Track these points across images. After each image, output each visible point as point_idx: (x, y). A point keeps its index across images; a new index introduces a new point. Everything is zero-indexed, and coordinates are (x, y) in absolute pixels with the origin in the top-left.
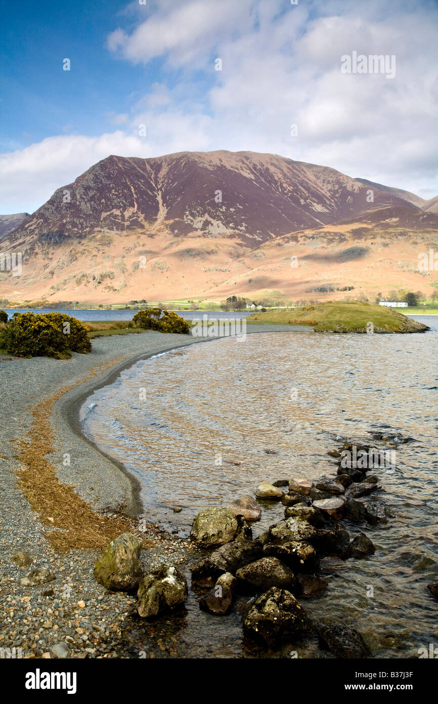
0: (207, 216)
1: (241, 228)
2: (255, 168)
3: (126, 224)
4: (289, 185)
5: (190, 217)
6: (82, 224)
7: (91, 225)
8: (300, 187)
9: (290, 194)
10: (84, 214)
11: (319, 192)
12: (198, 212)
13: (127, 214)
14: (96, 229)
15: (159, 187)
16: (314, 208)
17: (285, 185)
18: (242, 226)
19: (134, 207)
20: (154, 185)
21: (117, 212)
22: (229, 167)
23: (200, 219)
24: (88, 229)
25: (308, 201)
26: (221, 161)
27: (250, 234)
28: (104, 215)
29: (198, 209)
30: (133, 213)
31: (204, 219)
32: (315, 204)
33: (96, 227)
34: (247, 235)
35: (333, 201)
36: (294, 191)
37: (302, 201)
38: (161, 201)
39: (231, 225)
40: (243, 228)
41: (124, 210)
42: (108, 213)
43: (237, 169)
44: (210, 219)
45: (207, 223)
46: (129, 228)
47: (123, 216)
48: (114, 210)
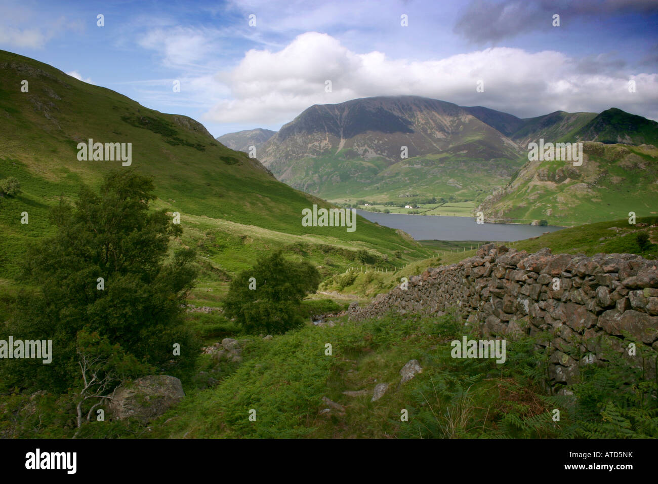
0: (366, 146)
1: (383, 154)
2: (403, 108)
3: (322, 151)
4: (423, 120)
5: (357, 147)
6: (298, 151)
7: (303, 152)
8: (430, 120)
9: (422, 126)
10: (299, 145)
11: (442, 123)
12: (361, 144)
13: (323, 145)
14: (306, 155)
15: (342, 125)
16: (435, 136)
17: (420, 120)
18: (385, 152)
19: (326, 140)
20: (339, 124)
21: (316, 143)
22: (385, 109)
23: (362, 148)
24: (301, 155)
25: (433, 130)
26: (381, 104)
27: (389, 157)
28: (310, 145)
29: (362, 142)
30: (326, 144)
31: (364, 148)
32: (437, 132)
33: (305, 153)
34: (387, 158)
35: (450, 129)
36: (426, 123)
37: (429, 131)
38: (342, 136)
39: (379, 152)
40: (385, 154)
41: (321, 142)
42: (312, 144)
43: (391, 109)
44: (368, 148)
45: (366, 151)
46: (323, 154)
47: (320, 146)
48: (315, 142)
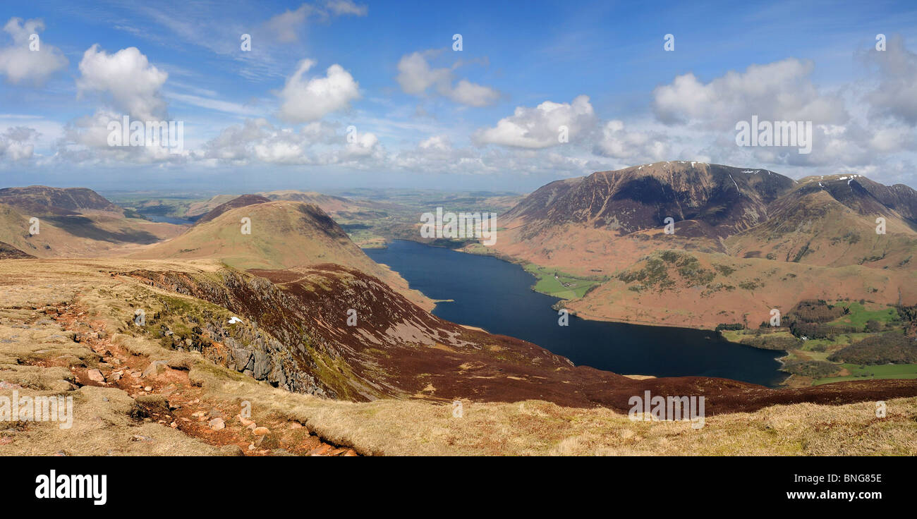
0: (614, 217)
1: (625, 225)
3: (581, 219)
5: (608, 217)
12: (612, 215)
13: (584, 212)
14: (568, 221)
16: (688, 204)
18: (626, 223)
19: (589, 209)
20: (609, 192)
21: (580, 211)
23: (611, 218)
24: (565, 220)
25: (689, 199)
27: (627, 228)
28: (575, 212)
29: (613, 213)
30: (587, 212)
33: (569, 219)
34: (625, 229)
37: (684, 200)
38: (605, 204)
39: (622, 222)
42: (577, 212)
44: (615, 219)
45: (613, 221)
46: (581, 221)
47: (582, 214)
